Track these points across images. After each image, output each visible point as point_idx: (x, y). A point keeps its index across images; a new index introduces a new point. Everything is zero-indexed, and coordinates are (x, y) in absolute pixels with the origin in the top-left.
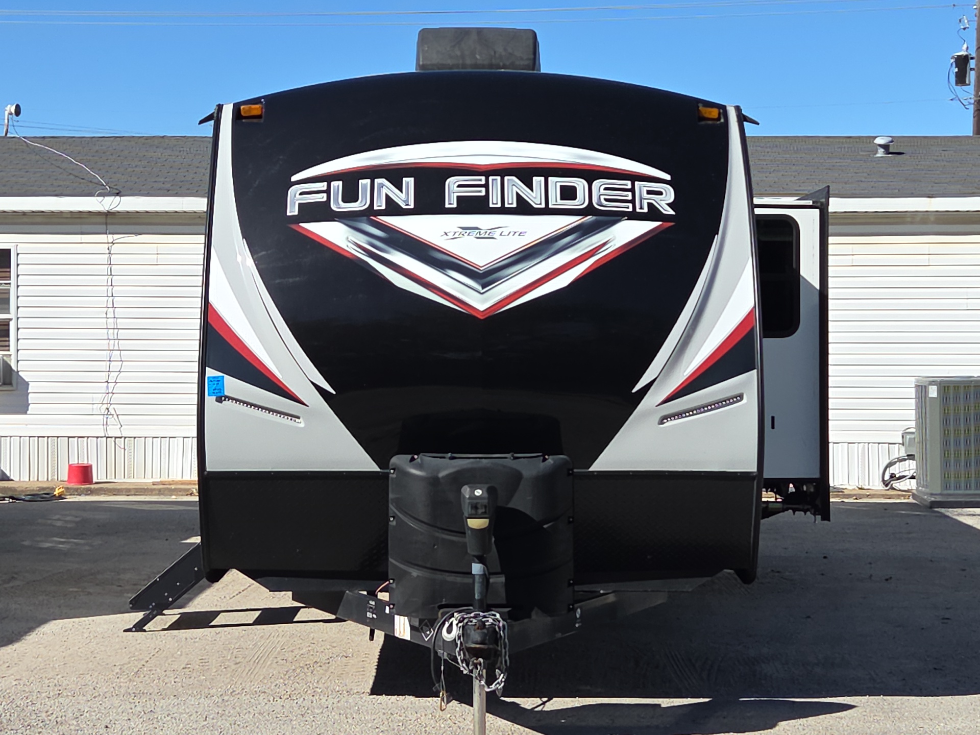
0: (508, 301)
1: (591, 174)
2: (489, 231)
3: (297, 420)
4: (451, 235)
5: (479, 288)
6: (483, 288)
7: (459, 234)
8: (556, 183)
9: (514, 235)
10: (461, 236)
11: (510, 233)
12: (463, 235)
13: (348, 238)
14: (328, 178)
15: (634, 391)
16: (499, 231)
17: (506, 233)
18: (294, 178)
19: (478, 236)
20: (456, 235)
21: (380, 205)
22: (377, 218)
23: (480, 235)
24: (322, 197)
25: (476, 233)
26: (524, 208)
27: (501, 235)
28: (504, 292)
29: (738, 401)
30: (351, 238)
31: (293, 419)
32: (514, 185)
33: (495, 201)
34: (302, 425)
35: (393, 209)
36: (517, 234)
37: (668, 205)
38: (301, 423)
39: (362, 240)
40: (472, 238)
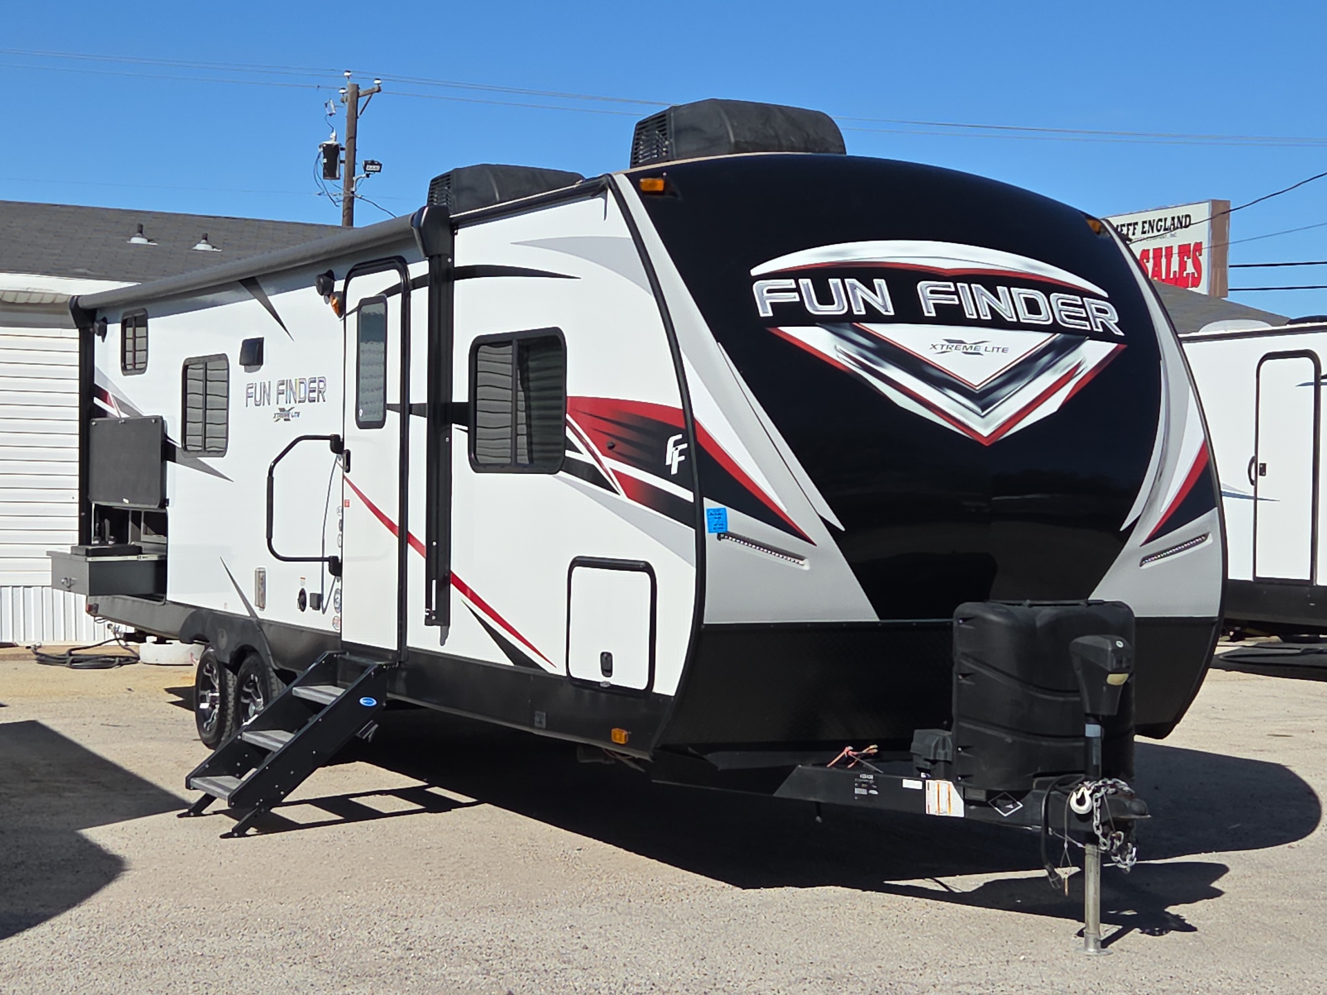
0: (1010, 426)
1: (1048, 287)
2: (974, 346)
3: (801, 562)
4: (939, 348)
5: (979, 410)
6: (983, 411)
8: (1020, 293)
9: (998, 351)
10: (949, 350)
11: (994, 348)
13: (836, 347)
14: (795, 274)
15: (1122, 529)
16: (984, 345)
17: (990, 349)
18: (755, 272)
19: (965, 350)
20: (945, 348)
21: (859, 310)
22: (861, 325)
24: (794, 297)
25: (962, 347)
26: (998, 322)
27: (987, 350)
28: (1005, 415)
29: (1203, 541)
30: (839, 347)
31: (797, 561)
32: (982, 294)
33: (970, 313)
34: (806, 568)
35: (873, 315)
36: (1001, 350)
37: (1116, 324)
38: (806, 566)
39: (852, 350)
40: (959, 353)
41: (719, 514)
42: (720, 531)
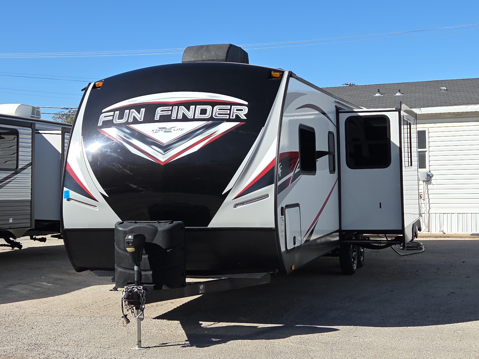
0: (173, 158)
1: (213, 103)
2: (169, 129)
3: (96, 207)
4: (155, 131)
5: (163, 152)
6: (164, 153)
7: (158, 131)
8: (199, 108)
9: (179, 130)
11: (178, 129)
12: (159, 131)
13: (117, 134)
14: (114, 110)
15: (223, 194)
16: (173, 129)
17: (176, 129)
18: (103, 111)
19: (165, 131)
20: (157, 131)
21: (131, 120)
22: (129, 126)
23: (166, 130)
24: (111, 118)
25: (164, 130)
26: (185, 119)
27: (174, 130)
28: (172, 154)
29: (267, 197)
30: (118, 134)
31: (95, 207)
32: (183, 109)
33: (174, 117)
34: (97, 210)
35: (136, 121)
36: (180, 129)
37: (244, 115)
39: (122, 134)
40: (163, 132)
41: (67, 192)
42: (69, 198)
